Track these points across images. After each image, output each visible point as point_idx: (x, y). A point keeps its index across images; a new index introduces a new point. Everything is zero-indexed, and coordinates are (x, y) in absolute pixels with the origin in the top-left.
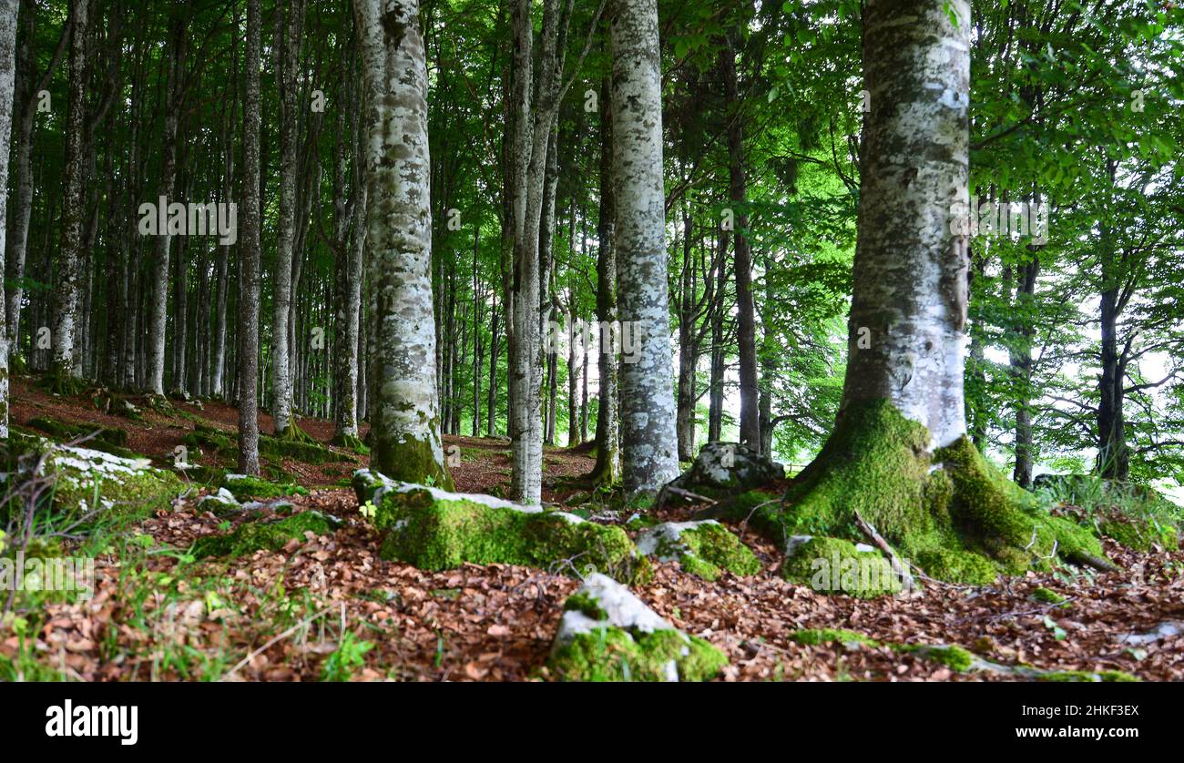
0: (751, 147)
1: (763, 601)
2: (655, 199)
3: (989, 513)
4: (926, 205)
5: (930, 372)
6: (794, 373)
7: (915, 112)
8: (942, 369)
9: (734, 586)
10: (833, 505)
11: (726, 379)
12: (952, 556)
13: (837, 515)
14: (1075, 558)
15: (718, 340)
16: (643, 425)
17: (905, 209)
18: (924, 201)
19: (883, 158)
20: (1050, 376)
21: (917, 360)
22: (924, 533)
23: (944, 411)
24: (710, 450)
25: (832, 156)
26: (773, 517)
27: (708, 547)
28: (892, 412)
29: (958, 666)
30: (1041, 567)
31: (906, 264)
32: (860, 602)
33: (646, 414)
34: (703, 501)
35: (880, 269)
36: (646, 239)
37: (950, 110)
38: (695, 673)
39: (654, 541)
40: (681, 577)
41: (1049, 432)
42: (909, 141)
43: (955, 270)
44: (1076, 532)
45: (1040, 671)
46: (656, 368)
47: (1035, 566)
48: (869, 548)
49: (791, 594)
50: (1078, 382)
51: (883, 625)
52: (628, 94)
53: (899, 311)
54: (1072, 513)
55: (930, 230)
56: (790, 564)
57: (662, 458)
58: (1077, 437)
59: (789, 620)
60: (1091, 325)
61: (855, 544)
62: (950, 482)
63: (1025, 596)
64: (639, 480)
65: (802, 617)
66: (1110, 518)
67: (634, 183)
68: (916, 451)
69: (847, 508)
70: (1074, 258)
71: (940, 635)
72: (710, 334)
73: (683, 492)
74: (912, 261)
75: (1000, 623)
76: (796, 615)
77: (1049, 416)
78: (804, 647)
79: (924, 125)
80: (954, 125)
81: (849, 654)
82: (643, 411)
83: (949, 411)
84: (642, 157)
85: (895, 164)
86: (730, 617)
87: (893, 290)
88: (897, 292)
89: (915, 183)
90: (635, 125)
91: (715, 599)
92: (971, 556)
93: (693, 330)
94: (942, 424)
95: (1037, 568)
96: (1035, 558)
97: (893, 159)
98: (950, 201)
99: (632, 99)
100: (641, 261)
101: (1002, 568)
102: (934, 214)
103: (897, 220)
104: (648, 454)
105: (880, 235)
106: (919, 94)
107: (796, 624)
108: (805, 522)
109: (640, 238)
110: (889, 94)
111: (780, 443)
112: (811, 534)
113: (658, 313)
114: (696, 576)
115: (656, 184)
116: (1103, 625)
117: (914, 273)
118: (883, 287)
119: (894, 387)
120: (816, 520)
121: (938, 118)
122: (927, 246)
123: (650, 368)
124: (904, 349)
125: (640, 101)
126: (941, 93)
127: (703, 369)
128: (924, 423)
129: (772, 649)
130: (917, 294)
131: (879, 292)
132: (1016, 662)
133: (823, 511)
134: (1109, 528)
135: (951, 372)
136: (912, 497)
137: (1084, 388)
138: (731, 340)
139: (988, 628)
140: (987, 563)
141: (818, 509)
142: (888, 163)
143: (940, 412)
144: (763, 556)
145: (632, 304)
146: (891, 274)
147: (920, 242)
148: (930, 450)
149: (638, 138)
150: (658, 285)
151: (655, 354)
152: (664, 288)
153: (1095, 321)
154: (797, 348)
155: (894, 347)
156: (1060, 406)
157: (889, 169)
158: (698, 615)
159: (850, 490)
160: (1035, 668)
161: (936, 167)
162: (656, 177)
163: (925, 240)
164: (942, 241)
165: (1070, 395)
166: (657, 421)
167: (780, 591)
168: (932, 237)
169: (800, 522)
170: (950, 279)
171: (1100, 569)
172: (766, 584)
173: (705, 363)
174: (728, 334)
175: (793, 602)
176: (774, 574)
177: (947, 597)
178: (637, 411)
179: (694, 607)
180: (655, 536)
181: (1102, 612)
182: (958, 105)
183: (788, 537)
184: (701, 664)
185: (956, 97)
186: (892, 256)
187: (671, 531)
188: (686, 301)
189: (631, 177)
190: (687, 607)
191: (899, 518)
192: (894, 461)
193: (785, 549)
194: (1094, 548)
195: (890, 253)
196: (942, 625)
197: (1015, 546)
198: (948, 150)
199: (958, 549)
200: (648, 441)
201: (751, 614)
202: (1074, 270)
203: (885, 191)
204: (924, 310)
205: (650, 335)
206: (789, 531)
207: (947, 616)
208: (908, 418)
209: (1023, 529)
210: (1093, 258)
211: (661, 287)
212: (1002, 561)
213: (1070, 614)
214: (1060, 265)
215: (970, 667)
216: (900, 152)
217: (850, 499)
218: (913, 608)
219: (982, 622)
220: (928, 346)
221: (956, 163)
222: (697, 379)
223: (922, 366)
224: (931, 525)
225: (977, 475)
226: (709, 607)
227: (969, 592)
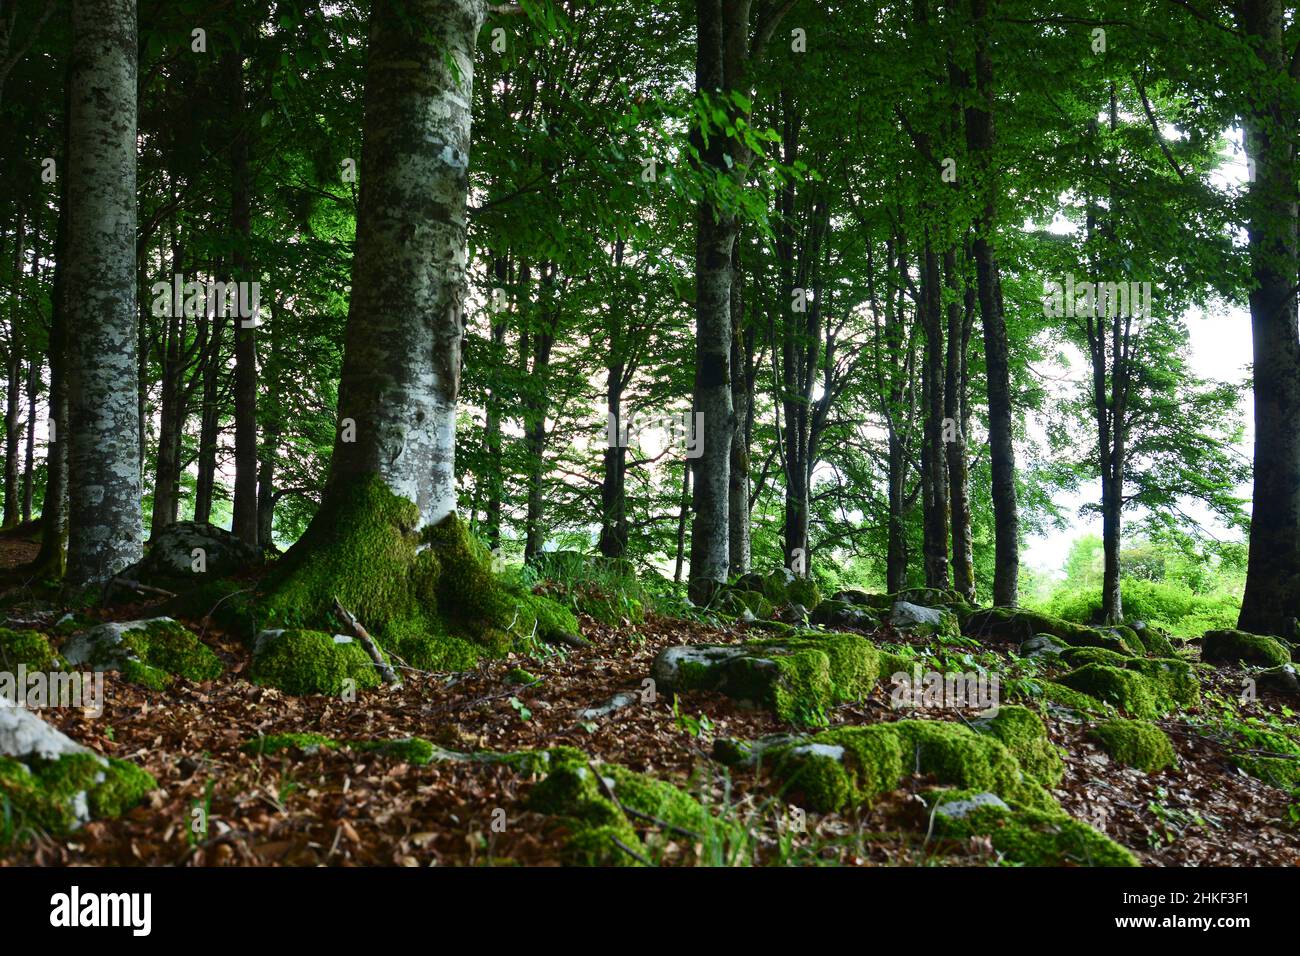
0: (259, 170)
1: (222, 709)
2: (125, 220)
3: (474, 595)
4: (423, 266)
5: (421, 445)
6: (300, 440)
7: (415, 165)
8: (433, 442)
9: (188, 694)
10: (311, 593)
11: (219, 444)
12: (435, 642)
13: (315, 604)
14: (552, 636)
15: (211, 396)
16: (98, 500)
17: (402, 268)
18: (421, 261)
19: (380, 209)
20: (560, 450)
21: (409, 433)
22: (408, 620)
23: (434, 487)
24: (172, 532)
25: (351, 194)
26: (242, 610)
27: (159, 650)
28: (381, 488)
29: (418, 758)
30: (522, 647)
31: (400, 327)
32: (335, 700)
33: (102, 488)
34: (160, 594)
35: (374, 330)
36: (109, 268)
37: (450, 168)
38: (112, 803)
39: (88, 646)
40: (121, 689)
41: (561, 508)
42: (408, 194)
43: (449, 337)
44: (556, 610)
45: (498, 754)
46: (117, 429)
47: (516, 647)
48: (348, 639)
49: (256, 697)
50: (587, 456)
51: (354, 724)
52: (93, 85)
53: (392, 378)
54: (552, 592)
55: (425, 293)
56: (258, 663)
57: (121, 542)
58: (585, 513)
59: (248, 728)
60: (599, 398)
61: (333, 636)
62: (437, 563)
63: (502, 679)
64: (89, 570)
65: (265, 723)
66: (588, 594)
67: (96, 196)
68: (404, 530)
69: (327, 596)
70: (586, 331)
71: (411, 728)
72: (202, 389)
73: (134, 584)
74: (407, 325)
75: (473, 709)
76: (259, 722)
77: (561, 490)
78: (254, 757)
79: (423, 180)
80: (453, 184)
81: (306, 759)
82: (97, 483)
83: (439, 488)
84: (109, 166)
85: (392, 217)
86: (179, 731)
87: (386, 354)
88: (390, 357)
89: (412, 241)
90: (100, 125)
91: (162, 712)
92: (454, 640)
93: (182, 383)
94: (432, 501)
95: (518, 648)
96: (517, 639)
97: (390, 212)
98: (447, 264)
99: (99, 93)
100: (102, 295)
101: (485, 651)
102: (430, 276)
103: (392, 279)
104: (103, 537)
105: (374, 292)
106: (419, 146)
107: (256, 732)
108: (279, 614)
109: (102, 266)
110: (389, 142)
111: (283, 521)
112: (285, 627)
113: (123, 361)
114: (141, 686)
115: (126, 202)
116: (566, 701)
117: (409, 338)
118: (376, 350)
119: (384, 460)
120: (291, 610)
121: (437, 175)
122: (422, 310)
123: (108, 430)
124: (395, 419)
125: (109, 96)
126: (441, 149)
127: (190, 431)
128: (414, 500)
129: (216, 763)
130: (411, 360)
131: (371, 355)
132: (477, 748)
133: (300, 600)
134: (586, 604)
135: (442, 445)
136: (397, 581)
137: (592, 463)
138: (228, 397)
139: (462, 716)
140: (470, 648)
141: (295, 598)
142: (386, 216)
143: (430, 488)
144: (226, 656)
145: (88, 348)
146: (386, 337)
147: (415, 304)
148: (418, 529)
149: (104, 142)
150: (123, 326)
151: (117, 412)
152: (132, 331)
153: (604, 395)
154: (305, 410)
155: (385, 417)
156: (571, 480)
157: (386, 222)
158: (138, 733)
159: (331, 575)
160: (493, 752)
161: (433, 227)
162: (127, 193)
163: (421, 303)
164: (437, 306)
165: (578, 469)
166: (116, 495)
167: (244, 696)
168: (427, 300)
169: (272, 613)
170: (444, 346)
171: (575, 645)
172: (229, 688)
173: (194, 425)
174: (224, 390)
175: (257, 707)
176: (239, 676)
177: (427, 686)
178: (90, 483)
179: (134, 724)
180: (89, 640)
181: (569, 688)
182: (457, 164)
183: (258, 632)
184: (120, 792)
185: (456, 156)
186: (387, 317)
187: (112, 632)
188: (173, 346)
189: (94, 189)
190: (125, 724)
191: (383, 604)
192: (380, 541)
193: (254, 646)
194: (571, 625)
195: (385, 314)
196: (417, 718)
197: (497, 627)
198: (447, 210)
199: (443, 634)
200: (103, 521)
201: (205, 726)
202: (586, 342)
203: (381, 246)
204: (418, 379)
205: (111, 389)
206: (260, 626)
207: (424, 707)
208: (396, 494)
209: (505, 610)
210: (602, 332)
211: (128, 329)
212: (484, 644)
213: (539, 693)
214: (574, 336)
215: (430, 758)
216: (398, 205)
217: (330, 585)
218: (390, 702)
219: (456, 711)
220: (420, 417)
221: (455, 225)
222: (184, 443)
223: (414, 437)
224: (416, 610)
225: (465, 554)
226: (152, 723)
227: (450, 678)
